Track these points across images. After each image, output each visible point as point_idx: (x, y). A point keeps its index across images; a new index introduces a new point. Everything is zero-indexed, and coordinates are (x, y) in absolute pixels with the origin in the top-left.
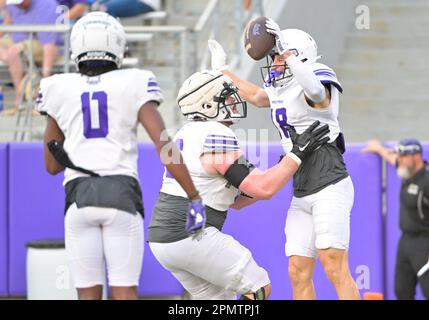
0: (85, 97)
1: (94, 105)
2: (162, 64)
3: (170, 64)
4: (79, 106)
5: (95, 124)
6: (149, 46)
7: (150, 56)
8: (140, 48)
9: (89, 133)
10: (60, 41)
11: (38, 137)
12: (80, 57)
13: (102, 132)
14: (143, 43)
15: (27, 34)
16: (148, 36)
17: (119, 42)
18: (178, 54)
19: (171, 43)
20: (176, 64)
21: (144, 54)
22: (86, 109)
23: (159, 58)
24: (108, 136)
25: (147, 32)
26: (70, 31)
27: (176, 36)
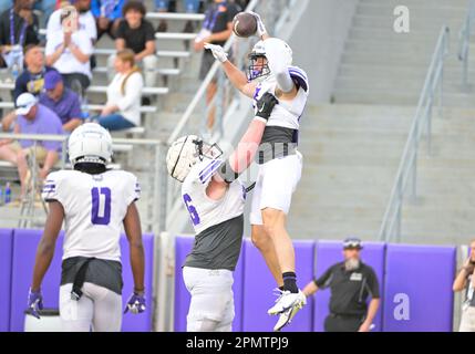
0: (95, 192)
1: (102, 198)
2: (139, 170)
3: (147, 170)
4: (90, 198)
5: (101, 214)
6: (130, 155)
7: (130, 163)
8: (122, 156)
9: (96, 220)
10: (60, 148)
11: (39, 225)
12: (77, 159)
13: (105, 220)
14: (126, 153)
15: (32, 141)
16: (129, 147)
17: (109, 149)
18: (153, 162)
19: (148, 154)
20: (151, 170)
21: (126, 161)
22: (95, 200)
23: (137, 166)
24: (110, 224)
25: (128, 144)
26: (67, 140)
27: (152, 148)
